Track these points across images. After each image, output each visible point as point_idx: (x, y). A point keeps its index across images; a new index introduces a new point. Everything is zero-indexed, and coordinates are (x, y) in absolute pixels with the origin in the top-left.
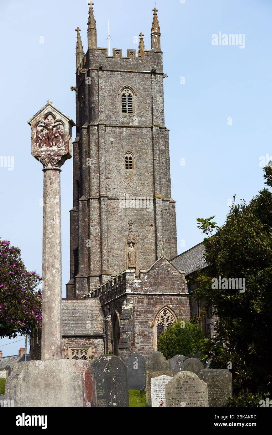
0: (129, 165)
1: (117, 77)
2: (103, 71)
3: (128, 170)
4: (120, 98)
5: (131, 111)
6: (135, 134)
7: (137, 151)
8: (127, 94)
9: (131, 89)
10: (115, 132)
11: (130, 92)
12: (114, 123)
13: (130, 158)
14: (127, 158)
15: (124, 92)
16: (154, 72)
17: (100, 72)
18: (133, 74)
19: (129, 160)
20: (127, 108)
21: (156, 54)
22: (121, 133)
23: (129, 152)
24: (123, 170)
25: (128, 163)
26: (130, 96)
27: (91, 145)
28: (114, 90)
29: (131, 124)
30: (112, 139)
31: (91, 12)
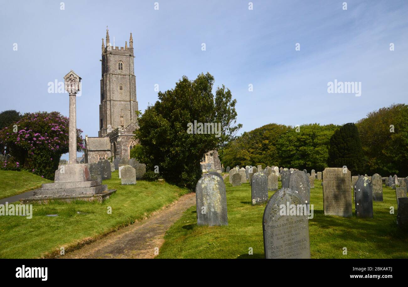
0: (121, 89)
1: (117, 57)
2: (112, 54)
3: (121, 90)
4: (118, 64)
5: (122, 69)
6: (123, 78)
7: (124, 84)
8: (120, 63)
9: (122, 61)
10: (116, 77)
11: (122, 62)
12: (116, 74)
13: (122, 86)
14: (120, 86)
15: (119, 62)
16: (130, 55)
17: (111, 55)
18: (123, 56)
19: (121, 87)
20: (121, 68)
21: (131, 49)
22: (118, 77)
23: (121, 84)
24: (119, 90)
25: (121, 88)
26: (121, 64)
27: (107, 81)
28: (115, 61)
29: (122, 74)
30: (115, 79)
31: (107, 33)
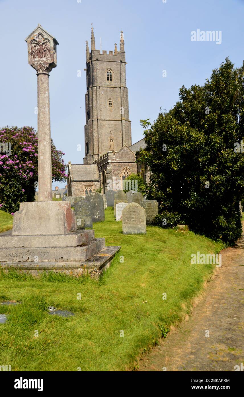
0: (110, 105)
1: (105, 64)
2: (98, 61)
3: (110, 107)
4: (106, 74)
5: (111, 80)
6: (113, 91)
7: (114, 99)
8: (109, 72)
10: (104, 90)
11: (110, 71)
12: (103, 86)
13: (111, 102)
14: (109, 102)
15: (108, 71)
16: (121, 62)
17: (97, 61)
18: (112, 63)
19: (110, 102)
20: (109, 79)
21: (122, 53)
22: (107, 90)
23: (110, 99)
24: (108, 107)
26: (110, 73)
27: (93, 96)
28: (103, 70)
29: (111, 86)
30: (103, 93)
31: (92, 33)
